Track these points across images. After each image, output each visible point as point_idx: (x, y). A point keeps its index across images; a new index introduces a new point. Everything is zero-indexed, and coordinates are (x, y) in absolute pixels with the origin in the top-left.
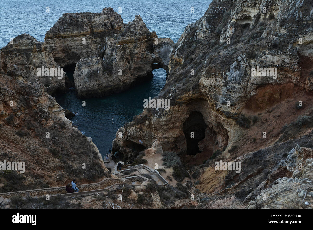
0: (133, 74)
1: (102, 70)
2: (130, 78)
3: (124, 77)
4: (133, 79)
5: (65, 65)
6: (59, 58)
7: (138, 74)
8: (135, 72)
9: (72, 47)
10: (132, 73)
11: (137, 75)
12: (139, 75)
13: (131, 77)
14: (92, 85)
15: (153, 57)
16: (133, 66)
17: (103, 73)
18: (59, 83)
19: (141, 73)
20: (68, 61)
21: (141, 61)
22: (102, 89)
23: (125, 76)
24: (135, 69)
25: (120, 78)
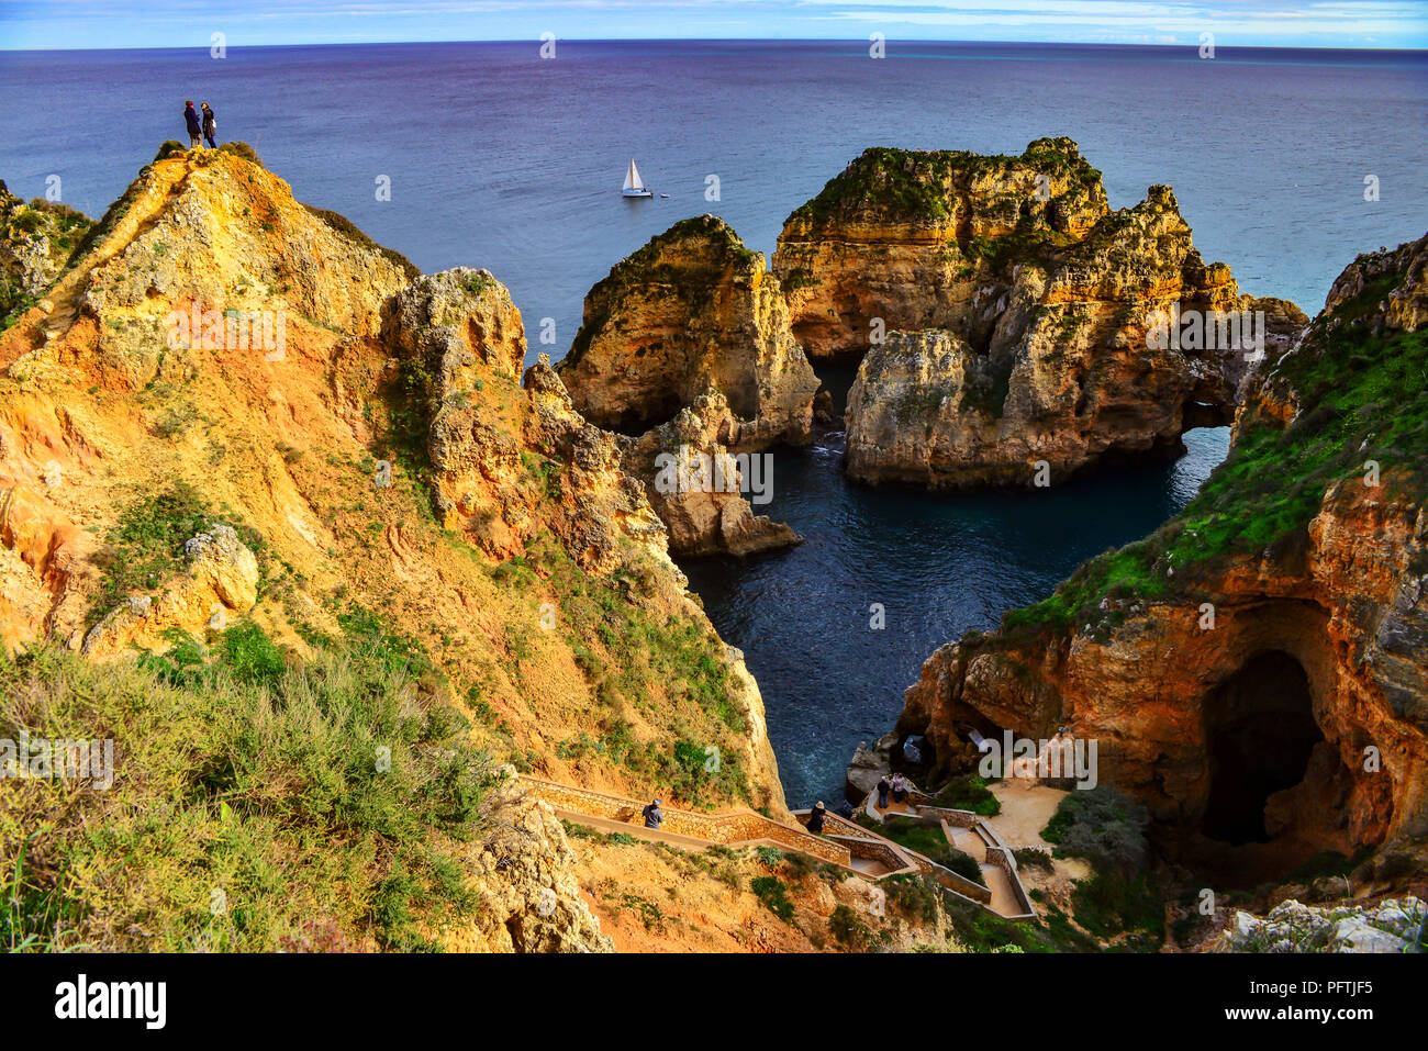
0: (1089, 432)
1: (959, 396)
2: (1074, 446)
3: (1050, 439)
4: (1087, 454)
5: (835, 351)
6: (817, 317)
7: (1114, 436)
8: (1104, 427)
9: (874, 284)
10: (1087, 428)
11: (1106, 438)
12: (1116, 443)
13: (1080, 442)
14: (915, 446)
15: (1194, 372)
16: (1100, 396)
17: (963, 406)
18: (790, 415)
19: (1129, 436)
20: (849, 336)
21: (1136, 383)
22: (945, 472)
23: (1053, 434)
24: (1106, 412)
25: (1032, 439)
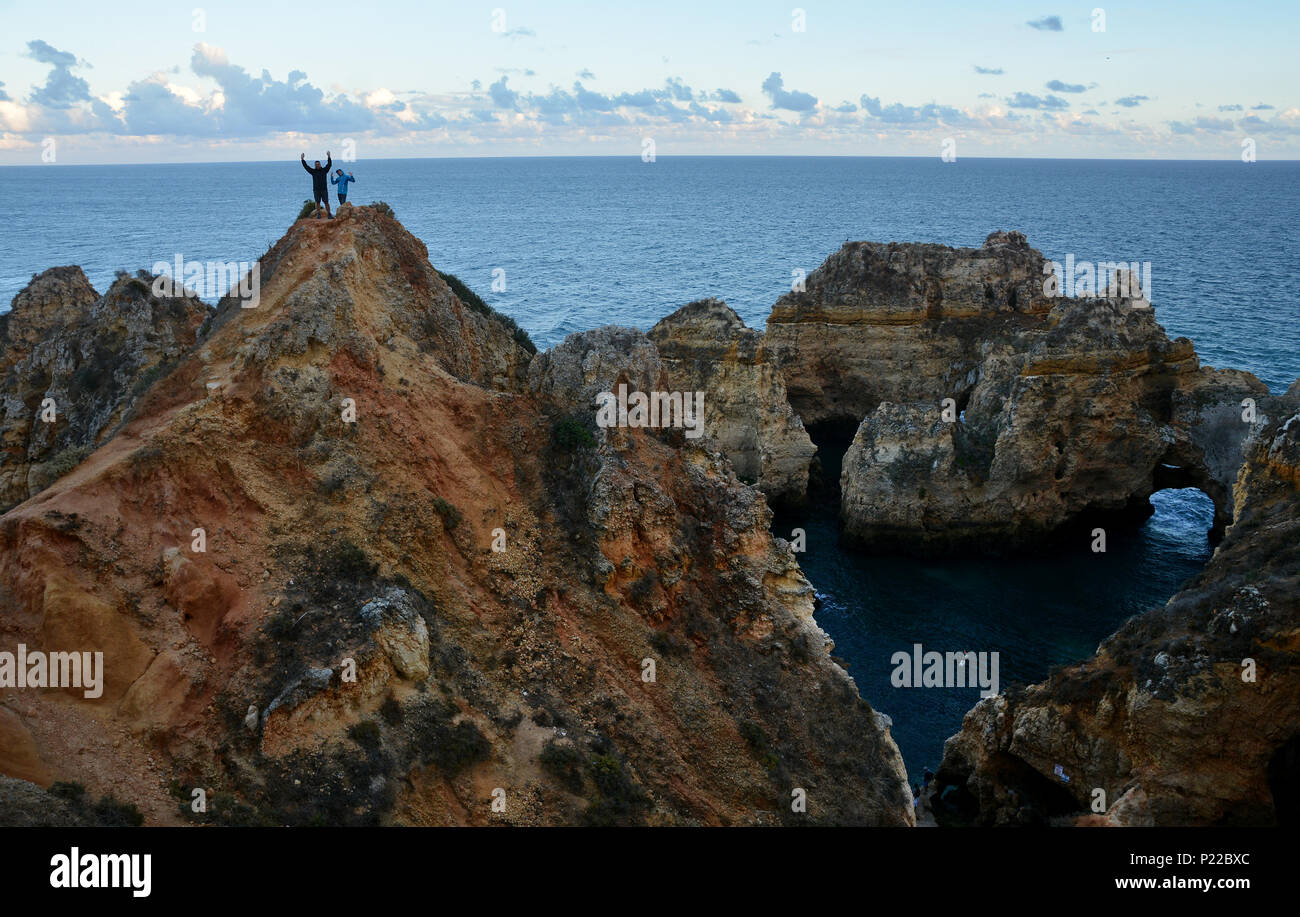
0: (1067, 493)
1: (950, 459)
2: (1054, 507)
3: (1032, 500)
4: (1066, 514)
5: (817, 420)
6: (803, 389)
7: (1090, 496)
8: (1080, 488)
9: (855, 361)
10: (1066, 490)
11: (1084, 499)
12: (1093, 502)
13: (1060, 502)
14: (903, 506)
15: (1168, 439)
16: (1074, 460)
17: (953, 471)
18: (789, 479)
19: (1104, 496)
20: (831, 407)
21: (1111, 448)
22: (938, 531)
23: (1035, 495)
24: (1081, 475)
25: (1015, 500)
